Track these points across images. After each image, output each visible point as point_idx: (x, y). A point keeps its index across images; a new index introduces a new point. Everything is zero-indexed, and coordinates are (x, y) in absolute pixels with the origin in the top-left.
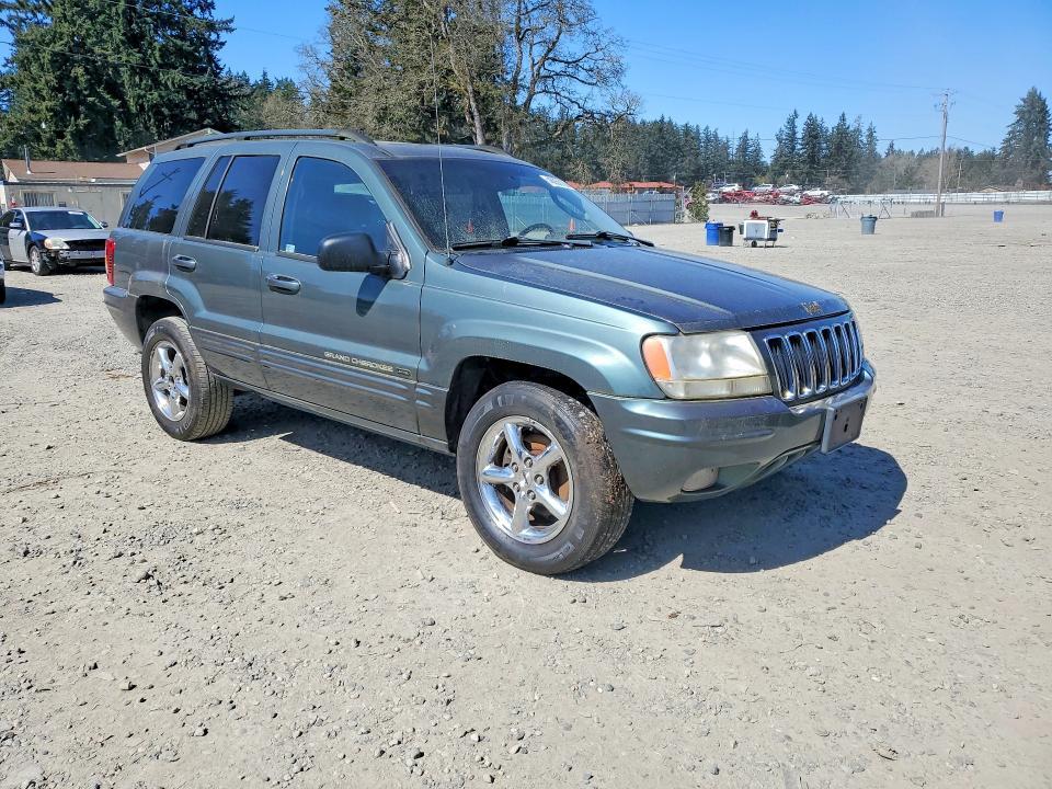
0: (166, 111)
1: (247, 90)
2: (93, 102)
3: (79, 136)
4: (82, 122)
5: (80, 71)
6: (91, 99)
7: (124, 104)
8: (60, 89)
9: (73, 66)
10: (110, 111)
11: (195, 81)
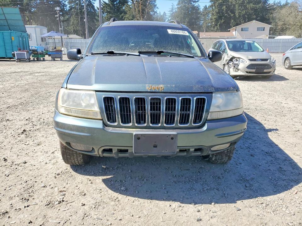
0: (246, 16)
1: (275, 6)
2: (226, 16)
3: (220, 25)
4: (222, 21)
5: (225, 7)
6: (226, 15)
7: (235, 15)
8: (219, 13)
9: (223, 6)
10: (230, 17)
11: (258, 6)
